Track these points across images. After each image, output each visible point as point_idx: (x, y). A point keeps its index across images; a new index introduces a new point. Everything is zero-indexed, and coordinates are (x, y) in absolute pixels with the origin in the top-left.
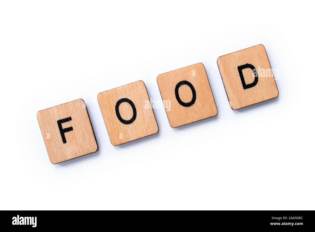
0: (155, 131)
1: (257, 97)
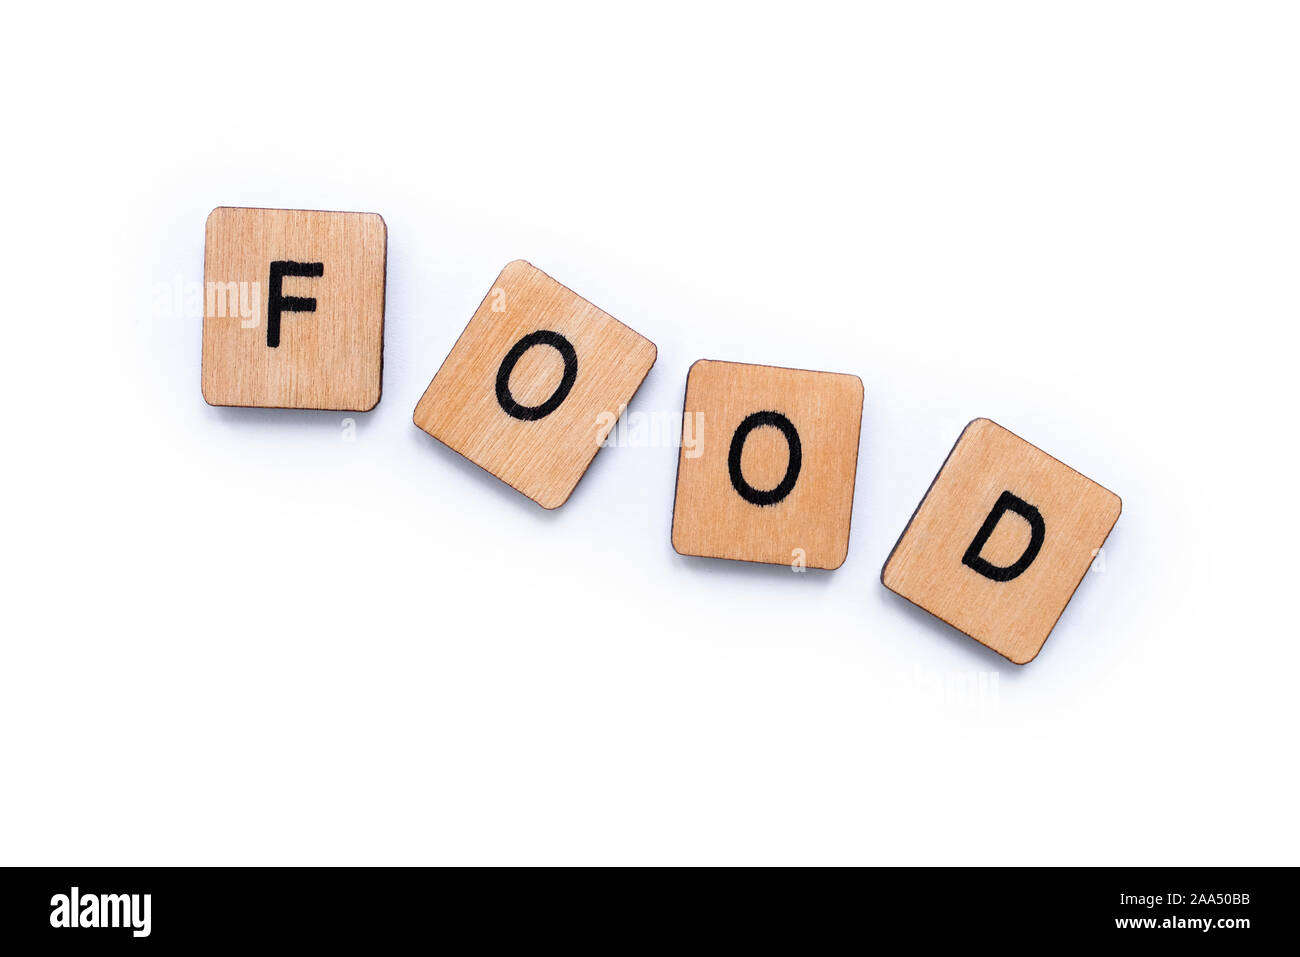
0: (550, 499)
1: (970, 613)
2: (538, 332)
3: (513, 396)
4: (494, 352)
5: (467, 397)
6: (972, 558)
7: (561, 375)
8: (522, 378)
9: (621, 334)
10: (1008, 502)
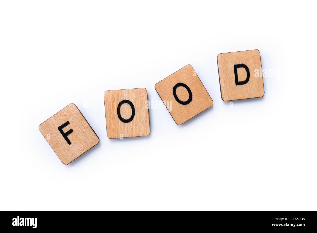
0: (147, 133)
1: (245, 94)
2: (120, 103)
3: (125, 119)
4: (114, 113)
5: (116, 126)
6: (238, 83)
7: (131, 108)
8: (124, 114)
9: (136, 91)
10: (236, 67)
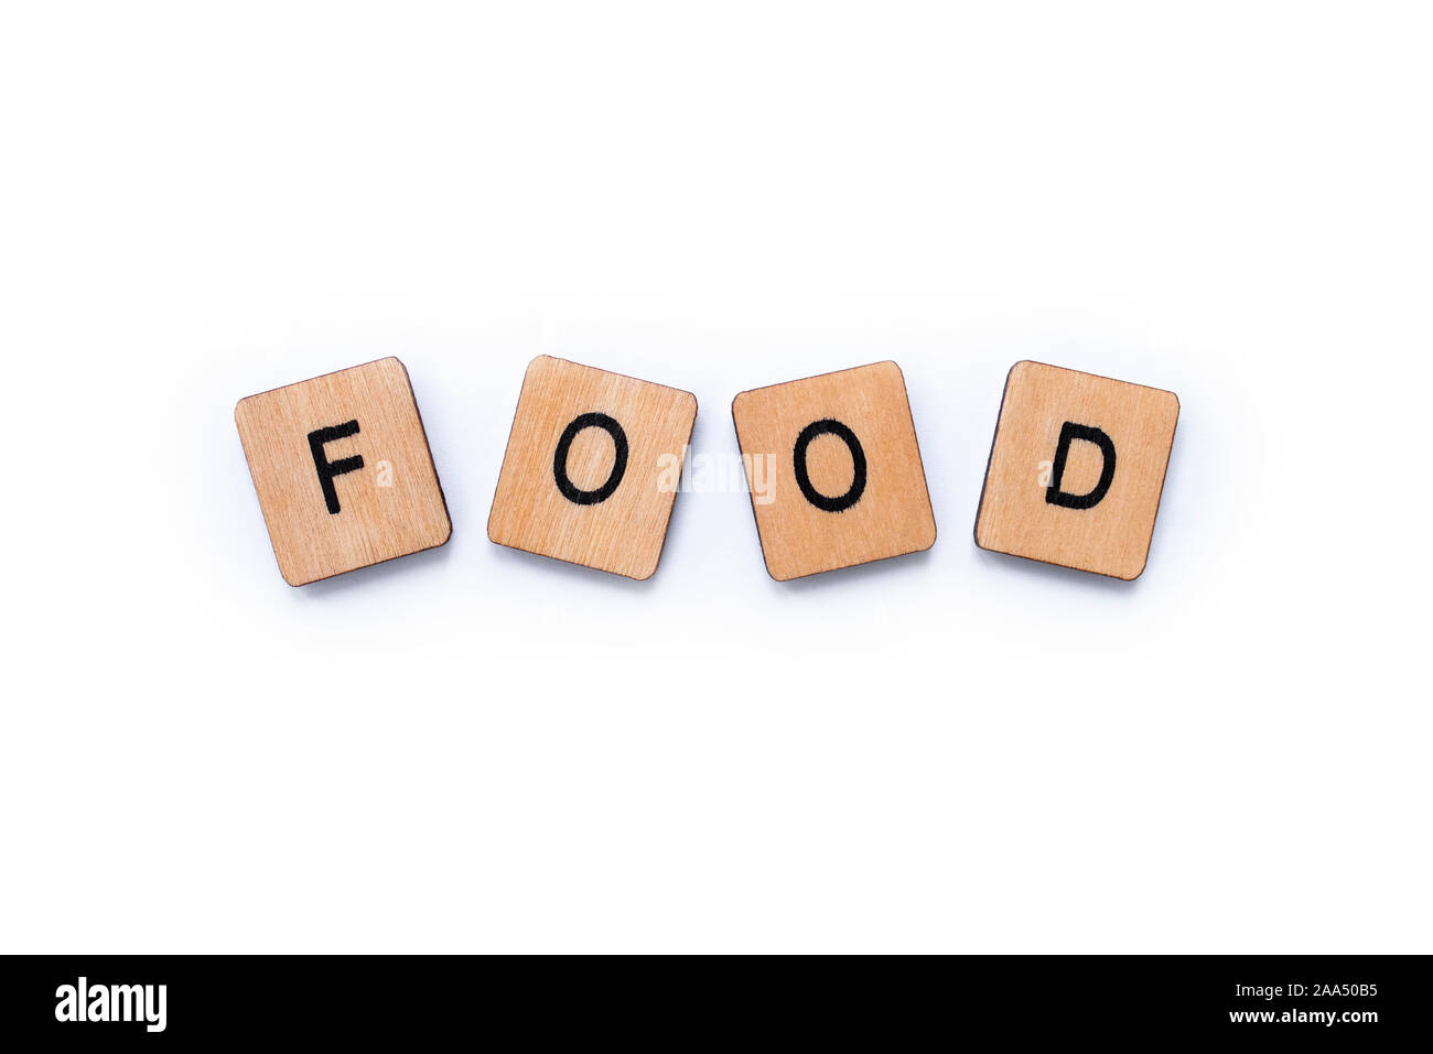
0: (641, 570)
1: (1069, 548)
2: (579, 418)
3: (576, 486)
4: (544, 448)
5: (533, 500)
7: (613, 450)
8: (578, 466)
9: (656, 394)
10: (1070, 432)
